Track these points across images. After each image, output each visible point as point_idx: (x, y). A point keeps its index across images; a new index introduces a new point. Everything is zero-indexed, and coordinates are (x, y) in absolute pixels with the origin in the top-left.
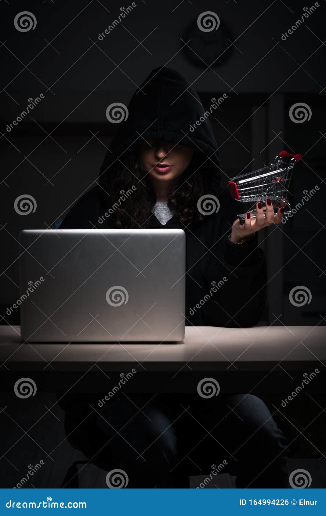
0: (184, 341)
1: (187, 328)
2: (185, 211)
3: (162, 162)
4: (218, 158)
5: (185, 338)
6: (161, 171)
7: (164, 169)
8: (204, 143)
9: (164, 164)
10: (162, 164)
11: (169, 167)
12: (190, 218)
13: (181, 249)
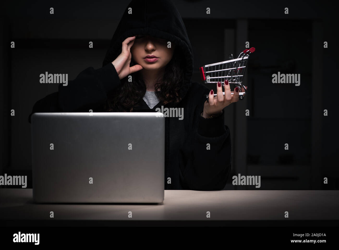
0: (164, 202)
1: (166, 192)
2: (167, 96)
3: (151, 53)
4: (190, 52)
5: (164, 200)
6: (150, 61)
7: (152, 60)
8: (180, 39)
9: (152, 56)
10: (151, 55)
11: (156, 58)
12: (170, 101)
13: (161, 129)
